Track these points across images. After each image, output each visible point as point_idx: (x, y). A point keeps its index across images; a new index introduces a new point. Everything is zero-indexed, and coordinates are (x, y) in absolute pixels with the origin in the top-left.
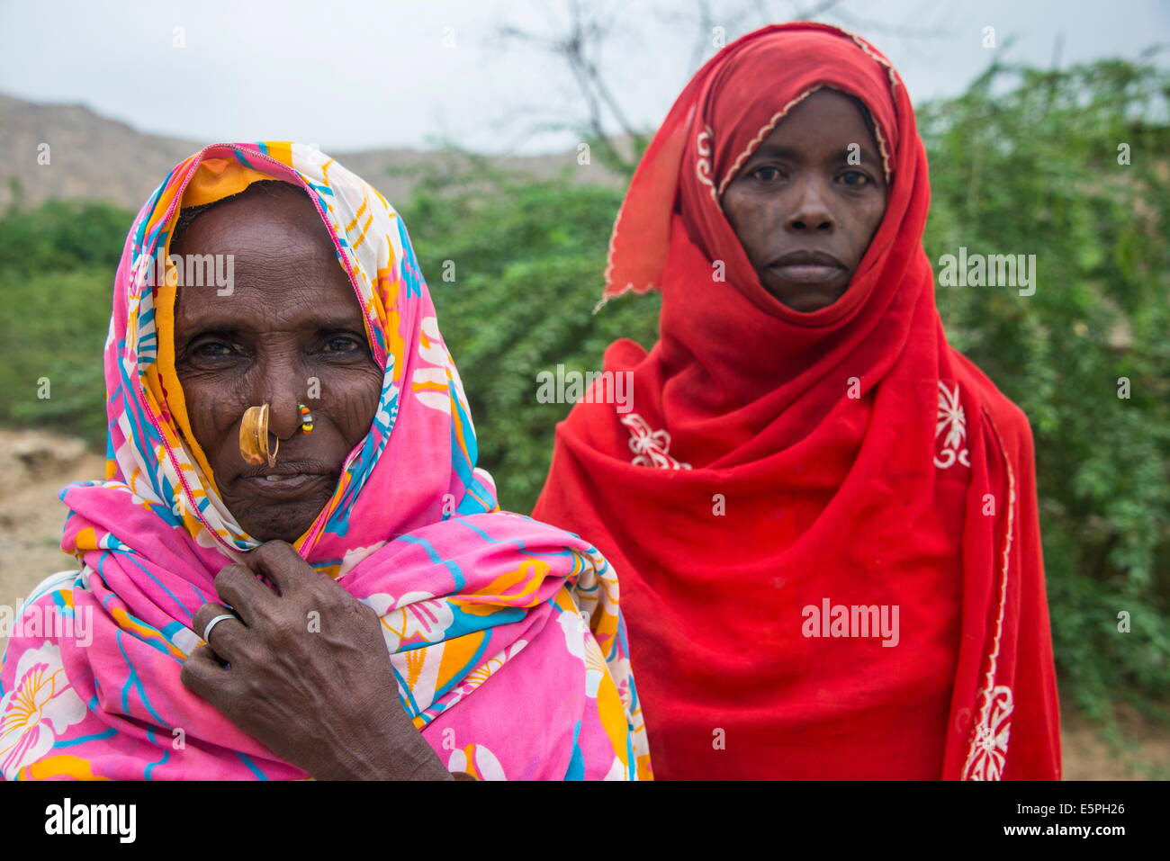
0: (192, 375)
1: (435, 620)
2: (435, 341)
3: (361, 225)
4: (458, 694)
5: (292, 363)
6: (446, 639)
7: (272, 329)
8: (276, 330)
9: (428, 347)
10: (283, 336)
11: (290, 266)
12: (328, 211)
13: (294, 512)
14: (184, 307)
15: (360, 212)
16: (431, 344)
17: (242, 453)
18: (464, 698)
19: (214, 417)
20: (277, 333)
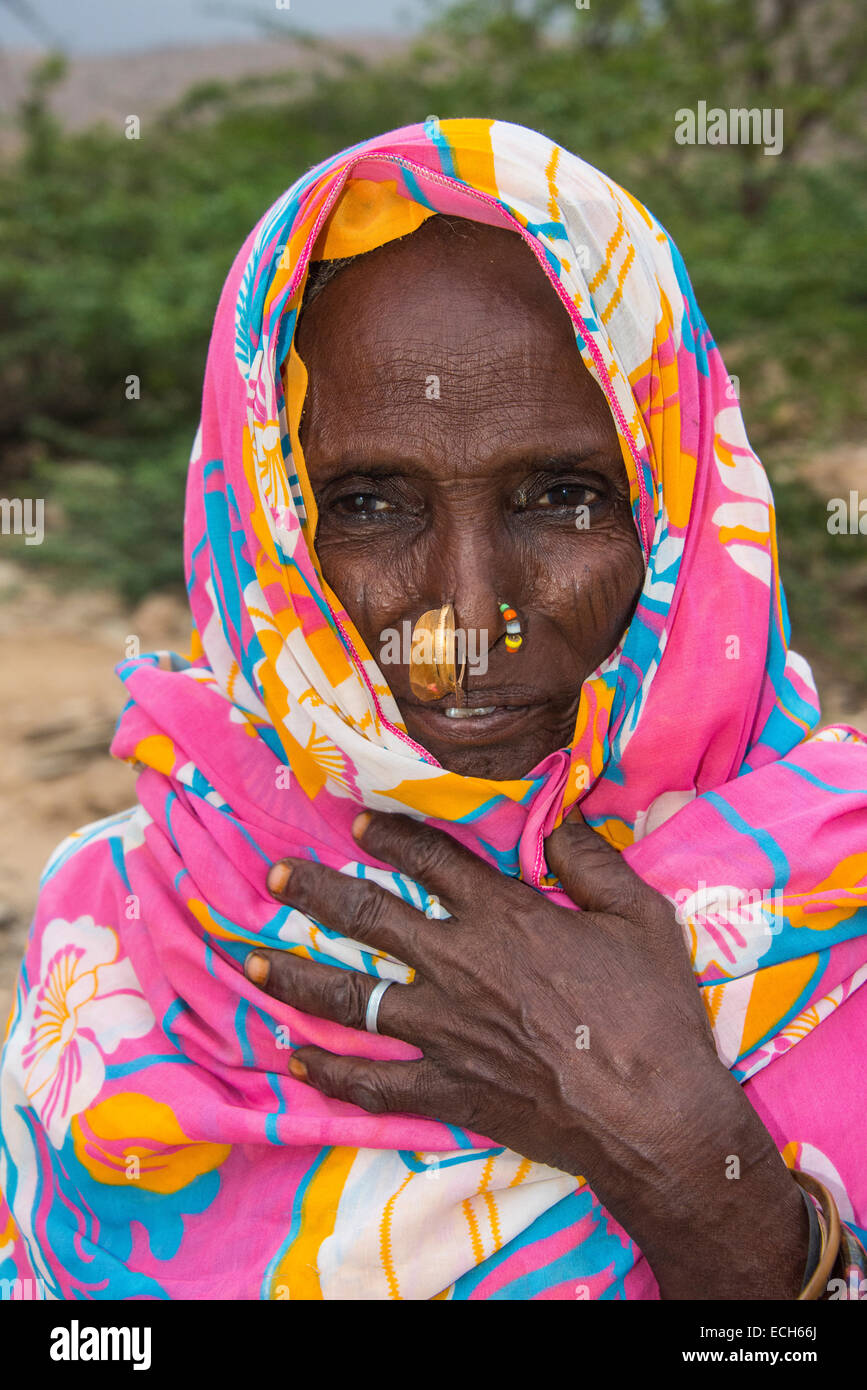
0: (331, 542)
1: (742, 943)
2: (742, 452)
3: (614, 271)
4: (766, 1054)
5: (489, 531)
6: (759, 969)
7: (457, 474)
8: (464, 476)
9: (731, 464)
10: (475, 486)
11: (489, 369)
12: (563, 272)
13: (489, 763)
14: (318, 432)
15: (613, 246)
16: (736, 458)
17: (413, 688)
18: (776, 1059)
19: (365, 611)
20: (465, 481)
